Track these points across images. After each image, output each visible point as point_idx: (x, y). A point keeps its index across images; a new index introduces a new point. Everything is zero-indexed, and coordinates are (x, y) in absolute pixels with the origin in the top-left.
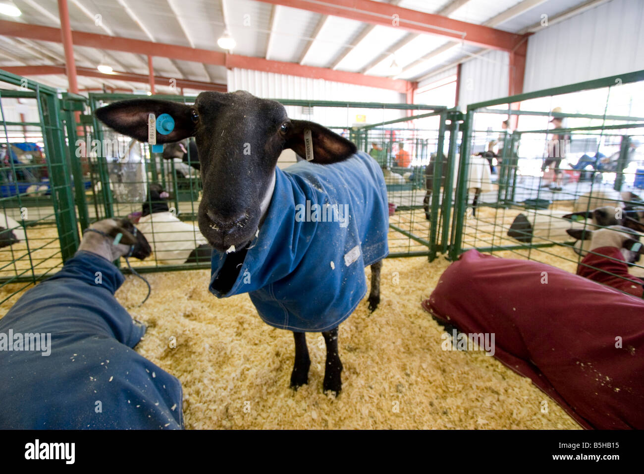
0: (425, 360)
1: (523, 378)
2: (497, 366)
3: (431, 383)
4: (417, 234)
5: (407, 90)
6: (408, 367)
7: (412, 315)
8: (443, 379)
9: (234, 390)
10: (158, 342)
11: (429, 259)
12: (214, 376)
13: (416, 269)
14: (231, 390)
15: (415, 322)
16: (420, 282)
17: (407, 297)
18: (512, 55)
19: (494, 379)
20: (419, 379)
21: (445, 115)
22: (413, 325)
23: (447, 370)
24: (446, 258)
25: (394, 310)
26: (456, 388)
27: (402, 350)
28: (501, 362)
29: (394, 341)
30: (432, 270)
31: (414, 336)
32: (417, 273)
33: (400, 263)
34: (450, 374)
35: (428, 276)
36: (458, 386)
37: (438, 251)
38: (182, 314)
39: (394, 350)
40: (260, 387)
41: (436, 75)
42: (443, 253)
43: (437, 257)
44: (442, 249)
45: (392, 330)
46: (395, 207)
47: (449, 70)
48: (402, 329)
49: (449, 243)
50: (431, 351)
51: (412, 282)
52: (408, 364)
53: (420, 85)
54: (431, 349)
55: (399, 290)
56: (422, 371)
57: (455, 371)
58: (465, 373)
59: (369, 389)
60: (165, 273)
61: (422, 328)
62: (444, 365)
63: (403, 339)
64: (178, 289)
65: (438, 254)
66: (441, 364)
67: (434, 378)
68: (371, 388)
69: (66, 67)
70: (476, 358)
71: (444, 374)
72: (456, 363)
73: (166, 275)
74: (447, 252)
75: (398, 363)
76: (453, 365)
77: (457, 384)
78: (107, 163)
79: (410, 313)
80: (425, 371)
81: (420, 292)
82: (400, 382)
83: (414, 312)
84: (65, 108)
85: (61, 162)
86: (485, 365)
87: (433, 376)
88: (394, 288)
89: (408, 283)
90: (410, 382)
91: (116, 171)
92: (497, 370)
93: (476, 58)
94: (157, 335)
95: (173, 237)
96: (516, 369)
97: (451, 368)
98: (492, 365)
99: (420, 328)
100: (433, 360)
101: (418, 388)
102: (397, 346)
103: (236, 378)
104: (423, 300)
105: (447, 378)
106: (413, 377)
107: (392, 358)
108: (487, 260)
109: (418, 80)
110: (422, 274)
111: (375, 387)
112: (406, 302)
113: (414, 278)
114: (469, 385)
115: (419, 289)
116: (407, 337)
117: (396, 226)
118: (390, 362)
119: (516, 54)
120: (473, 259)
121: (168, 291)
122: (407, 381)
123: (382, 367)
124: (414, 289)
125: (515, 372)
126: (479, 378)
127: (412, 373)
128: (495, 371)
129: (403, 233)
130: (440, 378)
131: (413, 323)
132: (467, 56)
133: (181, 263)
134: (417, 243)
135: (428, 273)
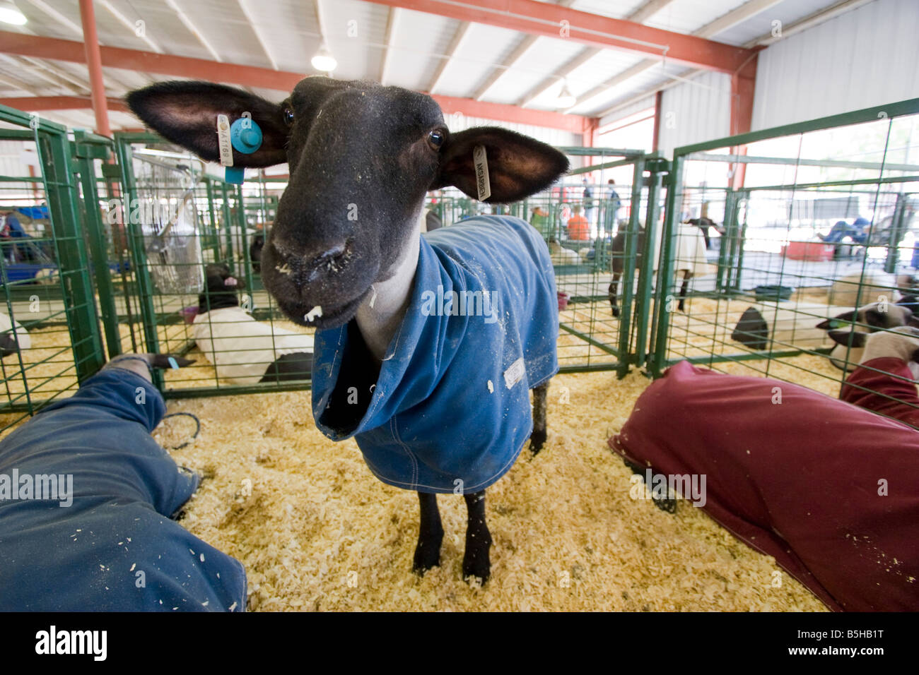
0: (614, 528)
1: (763, 556)
2: (723, 537)
3: (624, 563)
4: (599, 339)
5: (584, 130)
6: (589, 539)
7: (595, 460)
8: (642, 557)
9: (329, 576)
10: (218, 501)
11: (617, 375)
12: (299, 554)
13: (599, 390)
14: (324, 575)
15: (598, 469)
16: (605, 408)
17: (586, 432)
18: (735, 78)
19: (718, 558)
20: (606, 558)
21: (642, 164)
22: (595, 474)
23: (648, 542)
24: (643, 373)
25: (567, 451)
26: (662, 572)
27: (580, 511)
28: (729, 531)
29: (568, 498)
30: (623, 391)
31: (598, 490)
32: (601, 395)
33: (575, 380)
34: (653, 550)
35: (617, 400)
36: (664, 568)
37: (632, 363)
38: (255, 459)
39: (568, 512)
40: (368, 570)
41: (625, 108)
42: (638, 366)
43: (631, 372)
44: (636, 360)
45: (565, 481)
46: (568, 298)
47: (644, 100)
48: (580, 480)
49: (647, 351)
50: (623, 513)
51: (594, 408)
52: (590, 534)
53: (602, 122)
54: (623, 510)
55: (574, 421)
56: (610, 545)
57: (660, 545)
58: (675, 548)
59: (531, 573)
60: (230, 397)
61: (610, 479)
62: (643, 535)
63: (580, 496)
64: (250, 421)
65: (632, 367)
66: (639, 533)
67: (629, 556)
68: (535, 572)
69: (92, 98)
70: (691, 524)
71: (644, 549)
72: (662, 532)
73: (231, 400)
74: (645, 364)
75: (575, 533)
76: (656, 536)
77: (663, 565)
78: (142, 237)
79: (591, 456)
80: (615, 545)
81: (605, 424)
82: (577, 562)
83: (597, 454)
84: (78, 154)
85: (74, 235)
86: (704, 534)
87: (626, 552)
88: (567, 418)
89: (587, 410)
90: (592, 562)
91: (156, 247)
92: (722, 542)
93: (683, 83)
94: (216, 490)
95: (242, 344)
96: (752, 541)
97: (653, 540)
98: (715, 535)
99: (607, 478)
100: (627, 528)
101: (604, 570)
102: (572, 507)
103: (332, 557)
104: (610, 436)
105: (647, 555)
106: (597, 555)
107: (566, 524)
108: (706, 377)
109: (600, 116)
110: (608, 396)
111: (540, 571)
112: (585, 440)
113: (596, 402)
114: (681, 567)
115: (604, 420)
116: (587, 492)
117: (569, 326)
118: (563, 532)
119: (741, 77)
120: (685, 376)
121: (234, 423)
122: (588, 561)
123: (550, 538)
124: (597, 419)
125: (749, 546)
126: (696, 556)
127: (596, 547)
128: (719, 544)
129: (581, 336)
130: (637, 556)
131: (595, 470)
132: (670, 81)
133: (254, 382)
134: (601, 351)
135: (617, 395)
